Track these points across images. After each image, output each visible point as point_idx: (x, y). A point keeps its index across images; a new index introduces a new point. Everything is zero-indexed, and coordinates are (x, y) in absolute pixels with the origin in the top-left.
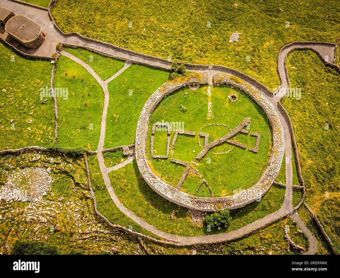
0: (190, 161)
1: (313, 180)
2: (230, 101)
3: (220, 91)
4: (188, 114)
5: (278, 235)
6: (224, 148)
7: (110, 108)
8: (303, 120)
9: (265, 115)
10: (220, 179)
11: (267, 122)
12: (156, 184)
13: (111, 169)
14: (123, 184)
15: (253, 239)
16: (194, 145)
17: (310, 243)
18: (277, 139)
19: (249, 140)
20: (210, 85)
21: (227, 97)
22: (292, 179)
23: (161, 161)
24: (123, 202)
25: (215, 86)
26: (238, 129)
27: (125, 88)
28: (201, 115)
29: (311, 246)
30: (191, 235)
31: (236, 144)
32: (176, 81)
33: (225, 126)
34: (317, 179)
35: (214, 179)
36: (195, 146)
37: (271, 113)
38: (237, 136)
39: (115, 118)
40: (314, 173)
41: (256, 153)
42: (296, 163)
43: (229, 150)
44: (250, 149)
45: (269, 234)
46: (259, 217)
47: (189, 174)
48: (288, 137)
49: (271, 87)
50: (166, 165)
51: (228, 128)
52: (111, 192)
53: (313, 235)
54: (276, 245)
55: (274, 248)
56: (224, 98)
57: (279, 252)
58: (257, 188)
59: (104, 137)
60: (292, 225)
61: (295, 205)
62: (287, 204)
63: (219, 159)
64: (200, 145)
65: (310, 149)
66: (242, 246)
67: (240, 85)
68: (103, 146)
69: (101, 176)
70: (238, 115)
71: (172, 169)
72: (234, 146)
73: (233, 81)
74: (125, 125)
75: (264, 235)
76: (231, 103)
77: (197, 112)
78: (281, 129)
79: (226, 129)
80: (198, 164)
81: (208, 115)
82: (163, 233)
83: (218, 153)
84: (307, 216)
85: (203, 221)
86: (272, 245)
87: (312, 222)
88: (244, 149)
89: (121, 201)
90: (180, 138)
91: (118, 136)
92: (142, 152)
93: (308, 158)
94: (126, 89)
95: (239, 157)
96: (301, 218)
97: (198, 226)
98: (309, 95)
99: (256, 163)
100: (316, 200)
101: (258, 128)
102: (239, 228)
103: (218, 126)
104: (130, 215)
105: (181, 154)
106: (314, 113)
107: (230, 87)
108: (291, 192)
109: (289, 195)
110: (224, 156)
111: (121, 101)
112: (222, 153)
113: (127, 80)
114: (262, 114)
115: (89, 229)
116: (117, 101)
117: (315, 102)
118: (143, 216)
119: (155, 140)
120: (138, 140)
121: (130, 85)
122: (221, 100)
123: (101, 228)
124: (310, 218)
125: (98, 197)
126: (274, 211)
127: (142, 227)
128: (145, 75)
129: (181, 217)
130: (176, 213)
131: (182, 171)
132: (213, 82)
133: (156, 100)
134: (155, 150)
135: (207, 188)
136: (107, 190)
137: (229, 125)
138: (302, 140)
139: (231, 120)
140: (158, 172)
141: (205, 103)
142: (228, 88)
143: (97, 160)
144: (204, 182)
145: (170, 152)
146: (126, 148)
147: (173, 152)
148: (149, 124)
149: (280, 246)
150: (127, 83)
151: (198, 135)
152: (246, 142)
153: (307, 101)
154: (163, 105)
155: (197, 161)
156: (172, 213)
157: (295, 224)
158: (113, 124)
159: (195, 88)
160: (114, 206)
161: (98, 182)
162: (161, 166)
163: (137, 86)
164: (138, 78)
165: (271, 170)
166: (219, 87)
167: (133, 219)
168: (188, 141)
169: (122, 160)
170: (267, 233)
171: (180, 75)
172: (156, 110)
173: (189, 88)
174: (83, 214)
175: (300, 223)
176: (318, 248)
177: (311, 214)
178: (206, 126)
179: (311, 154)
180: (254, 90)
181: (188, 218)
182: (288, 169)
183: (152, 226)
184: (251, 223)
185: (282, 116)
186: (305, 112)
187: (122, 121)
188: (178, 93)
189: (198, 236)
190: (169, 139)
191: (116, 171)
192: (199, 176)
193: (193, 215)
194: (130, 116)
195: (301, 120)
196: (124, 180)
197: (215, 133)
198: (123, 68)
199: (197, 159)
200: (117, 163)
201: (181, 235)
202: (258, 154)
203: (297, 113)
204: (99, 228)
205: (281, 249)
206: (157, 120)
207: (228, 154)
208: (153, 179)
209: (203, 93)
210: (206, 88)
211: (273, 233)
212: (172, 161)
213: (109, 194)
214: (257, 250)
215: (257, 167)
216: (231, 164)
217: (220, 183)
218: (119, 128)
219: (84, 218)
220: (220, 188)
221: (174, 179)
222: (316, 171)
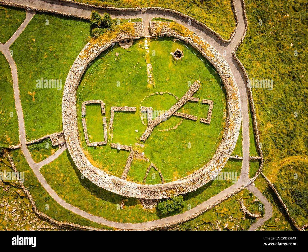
0: (134, 143)
1: (272, 146)
2: (174, 59)
3: (160, 45)
4: (123, 83)
5: (234, 207)
6: (171, 122)
7: (21, 83)
8: (263, 74)
9: (218, 76)
10: (170, 159)
11: (219, 84)
12: (98, 181)
13: (42, 164)
14: (60, 179)
15: (209, 215)
16: (136, 122)
17: (265, 209)
18: (233, 109)
19: (200, 108)
20: (147, 37)
21: (169, 54)
22: (249, 149)
23: (100, 149)
24: (64, 198)
25: (152, 39)
26: (186, 97)
27: (34, 52)
28: (140, 83)
29: (266, 212)
30: (145, 220)
31: (185, 117)
32: (102, 40)
33: (170, 94)
34: (276, 145)
35: (163, 161)
36: (137, 124)
37: (225, 74)
38: (185, 106)
39: (32, 97)
40: (273, 138)
41: (208, 124)
42: (254, 130)
43: (178, 125)
44: (202, 121)
45: (225, 209)
46: (214, 194)
47: (135, 159)
48: (245, 98)
49: (224, 31)
50: (106, 152)
51: (174, 96)
52: (48, 189)
53: (269, 201)
54: (232, 217)
55: (230, 220)
56: (166, 56)
57: (235, 222)
58: (211, 170)
59: (24, 123)
60: (248, 196)
61: (252, 176)
62: (244, 176)
63: (167, 137)
64: (143, 123)
65: (270, 110)
66: (199, 223)
67: (185, 38)
68: (25, 136)
69: (32, 173)
70: (185, 78)
71: (113, 156)
72: (182, 119)
73: (175, 32)
74: (46, 105)
75: (219, 210)
76: (175, 62)
77: (135, 79)
78: (238, 95)
79: (172, 98)
80: (143, 146)
81: (148, 81)
82: (115, 223)
83: (165, 130)
84: (264, 184)
85: (155, 207)
86: (228, 218)
87: (268, 189)
88: (195, 121)
89: (62, 197)
90: (118, 116)
91: (41, 120)
92: (75, 144)
93: (267, 122)
94: (36, 53)
95: (189, 131)
96: (257, 188)
97: (151, 211)
98: (271, 36)
99: (209, 137)
100: (274, 167)
101: (210, 92)
102: (194, 207)
103: (162, 95)
104: (76, 210)
105: (122, 136)
106: (276, 61)
107: (172, 40)
108: (248, 163)
109: (246, 167)
110: (172, 133)
111: (33, 71)
112: (169, 129)
113: (34, 40)
114: (214, 75)
115: (34, 227)
116: (28, 72)
117: (278, 45)
118: (90, 209)
119: (88, 123)
120: (67, 130)
121: (41, 46)
122: (162, 59)
123: (47, 225)
124: (267, 186)
125: (35, 196)
126: (230, 186)
127: (91, 221)
128: (57, 29)
129: (132, 206)
130: (126, 202)
131: (125, 156)
132: (150, 33)
133: (80, 73)
134: (90, 136)
135: (156, 172)
136: (43, 187)
137: (175, 92)
138: (261, 100)
139: (177, 85)
140: (99, 162)
141: (142, 65)
142: (169, 41)
143: (22, 155)
144: (152, 166)
145: (108, 136)
146: (54, 138)
147: (112, 134)
148: (77, 102)
149: (236, 217)
150: (36, 44)
151: (139, 110)
152: (197, 112)
153: (268, 46)
154: (90, 75)
155: (142, 143)
156: (122, 203)
157: (251, 195)
158: (31, 105)
159: (128, 44)
160: (56, 204)
161: (31, 180)
162: (101, 155)
163: (50, 48)
164: (49, 36)
165: (227, 148)
166: (158, 40)
167: (80, 215)
168: (128, 119)
169: (53, 151)
170: (223, 207)
171: (105, 30)
172: (82, 83)
173: (119, 46)
174: (22, 213)
175: (256, 193)
176: (273, 212)
177: (268, 182)
178: (148, 96)
179: (270, 116)
180: (203, 43)
181: (140, 205)
182: (245, 138)
183: (101, 218)
184: (206, 200)
185: (237, 71)
186: (265, 61)
187: (41, 99)
188: (107, 55)
189: (152, 220)
190: (105, 120)
191: (49, 166)
192: (146, 160)
193: (144, 202)
194: (50, 92)
195: (261, 74)
196: (60, 174)
197: (159, 104)
198: (25, 20)
199: (142, 141)
200: (47, 156)
201: (134, 222)
202: (211, 126)
203: (256, 65)
204: (44, 225)
205: (237, 219)
206: (85, 96)
207: (176, 129)
208: (94, 175)
209: (138, 52)
210: (141, 44)
211: (229, 206)
212: (112, 147)
213: (47, 191)
214: (213, 224)
215: (210, 142)
216: (181, 141)
217: (170, 164)
218: (39, 110)
219: (25, 218)
220: (171, 171)
221: (118, 167)
222: (275, 136)
